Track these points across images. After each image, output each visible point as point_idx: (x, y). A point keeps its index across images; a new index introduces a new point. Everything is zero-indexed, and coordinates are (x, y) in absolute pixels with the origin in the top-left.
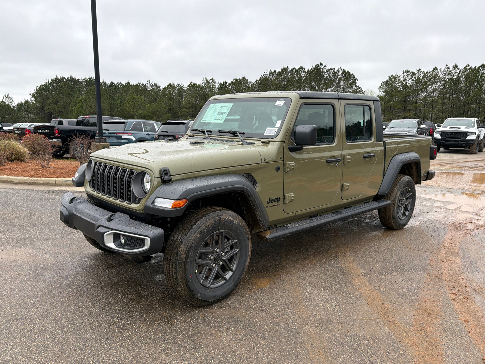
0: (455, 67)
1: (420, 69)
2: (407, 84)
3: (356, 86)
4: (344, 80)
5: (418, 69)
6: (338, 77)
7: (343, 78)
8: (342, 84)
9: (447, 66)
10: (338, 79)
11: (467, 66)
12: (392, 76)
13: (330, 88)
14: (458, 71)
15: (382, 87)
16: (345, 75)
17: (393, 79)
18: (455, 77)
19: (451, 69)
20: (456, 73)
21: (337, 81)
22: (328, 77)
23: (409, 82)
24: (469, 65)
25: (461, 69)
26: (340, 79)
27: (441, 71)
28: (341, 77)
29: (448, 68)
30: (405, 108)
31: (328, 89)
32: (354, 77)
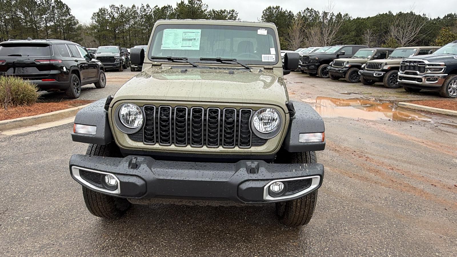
0: (148, 6)
1: (122, 6)
2: (115, 16)
3: (70, 15)
4: (57, 9)
5: (121, 5)
6: (51, 5)
7: (56, 6)
8: (56, 11)
9: (142, 5)
10: (51, 7)
11: (156, 7)
12: (102, 9)
13: (45, 14)
14: (150, 10)
15: (94, 17)
16: (58, 4)
17: (102, 12)
18: (148, 14)
19: (145, 8)
20: (149, 11)
21: (51, 9)
22: (41, 4)
23: (116, 15)
24: (157, 6)
25: (152, 8)
26: (53, 7)
27: (138, 8)
28: (54, 5)
29: (143, 7)
30: (115, 36)
31: (43, 15)
32: (67, 7)
